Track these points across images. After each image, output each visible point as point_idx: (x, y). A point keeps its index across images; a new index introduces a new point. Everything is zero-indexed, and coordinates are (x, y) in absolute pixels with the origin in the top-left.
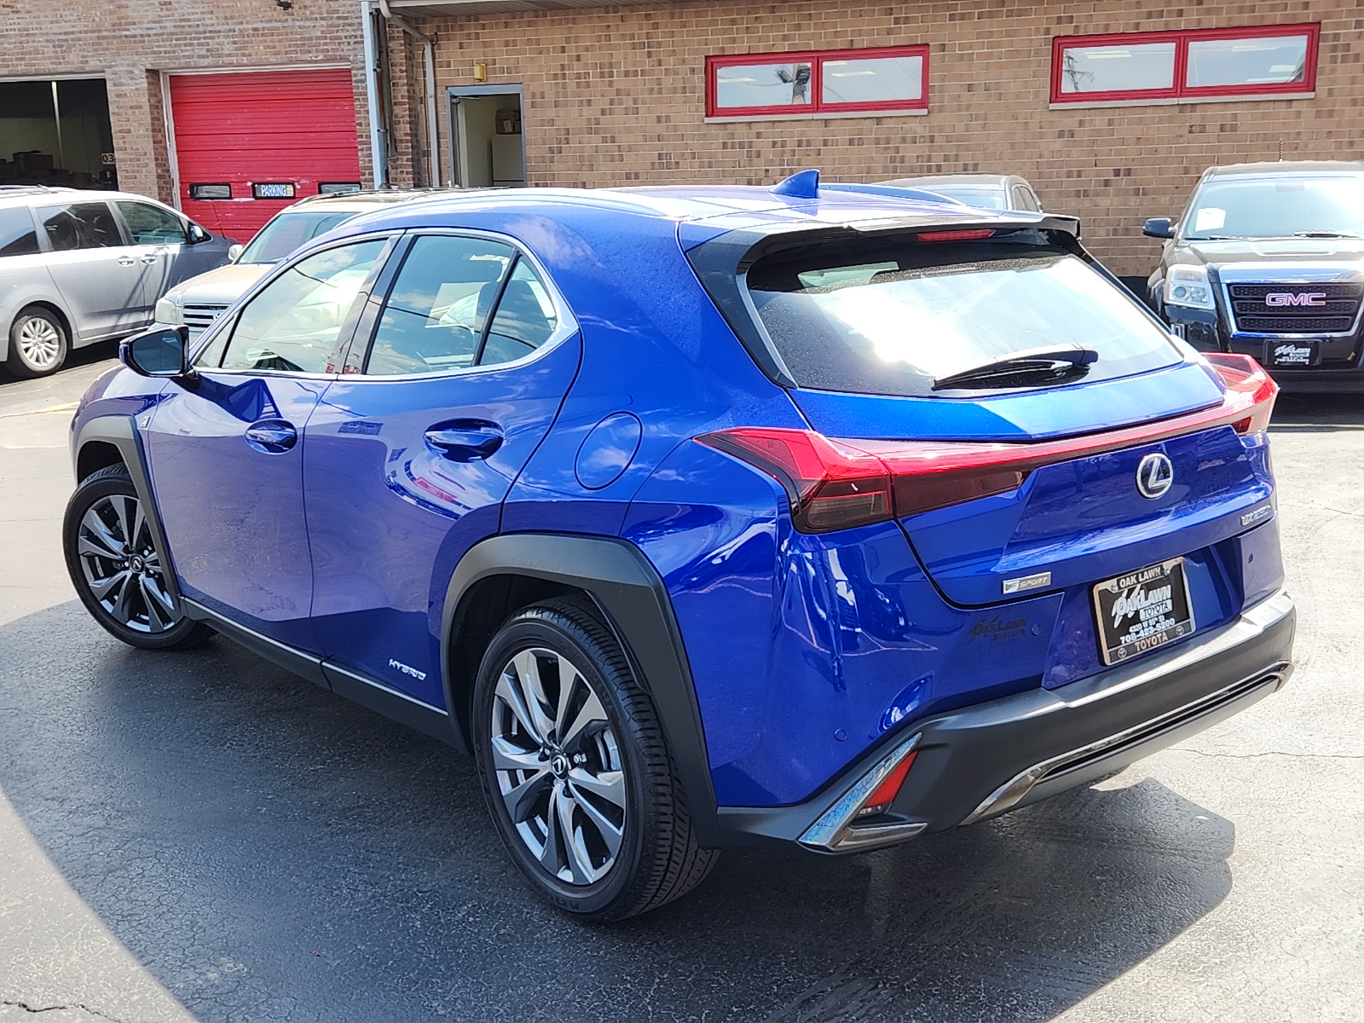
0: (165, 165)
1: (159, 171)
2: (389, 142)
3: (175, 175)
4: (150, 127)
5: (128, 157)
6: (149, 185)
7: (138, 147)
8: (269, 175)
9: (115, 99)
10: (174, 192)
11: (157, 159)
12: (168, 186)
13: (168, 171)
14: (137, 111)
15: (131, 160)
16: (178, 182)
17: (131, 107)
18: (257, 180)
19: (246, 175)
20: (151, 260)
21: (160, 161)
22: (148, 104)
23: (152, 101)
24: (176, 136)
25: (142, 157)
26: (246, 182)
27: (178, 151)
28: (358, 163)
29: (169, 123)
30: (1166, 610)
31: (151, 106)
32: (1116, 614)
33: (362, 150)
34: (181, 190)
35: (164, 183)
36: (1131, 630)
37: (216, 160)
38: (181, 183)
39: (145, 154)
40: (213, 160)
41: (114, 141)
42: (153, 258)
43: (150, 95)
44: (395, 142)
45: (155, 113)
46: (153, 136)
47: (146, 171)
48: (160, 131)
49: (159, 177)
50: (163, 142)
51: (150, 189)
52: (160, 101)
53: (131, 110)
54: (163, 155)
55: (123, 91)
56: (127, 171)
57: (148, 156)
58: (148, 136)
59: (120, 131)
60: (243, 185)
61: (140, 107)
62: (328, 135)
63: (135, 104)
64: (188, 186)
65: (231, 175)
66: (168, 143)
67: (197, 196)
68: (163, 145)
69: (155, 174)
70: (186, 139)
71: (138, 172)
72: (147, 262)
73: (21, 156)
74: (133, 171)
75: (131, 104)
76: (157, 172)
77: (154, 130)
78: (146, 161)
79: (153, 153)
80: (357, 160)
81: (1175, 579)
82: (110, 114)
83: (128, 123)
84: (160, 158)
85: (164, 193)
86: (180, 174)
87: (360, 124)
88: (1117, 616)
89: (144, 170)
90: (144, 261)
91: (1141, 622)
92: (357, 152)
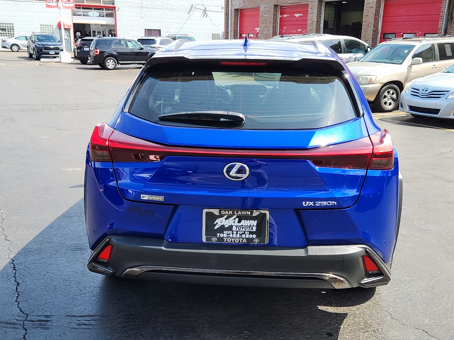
0: (377, 27)
1: (374, 29)
2: (449, 18)
3: (380, 30)
4: (374, 14)
5: (366, 24)
6: (370, 34)
7: (370, 21)
8: (409, 30)
9: (366, 5)
10: (378, 36)
11: (374, 25)
12: (377, 34)
13: (377, 29)
14: (372, 9)
15: (367, 25)
16: (380, 32)
17: (370, 8)
18: (405, 32)
19: (401, 30)
20: (350, 59)
21: (375, 26)
22: (375, 6)
23: (377, 5)
24: (383, 17)
25: (370, 24)
26: (401, 33)
27: (382, 22)
28: (438, 26)
29: (382, 12)
30: (252, 230)
31: (376, 7)
32: (217, 223)
33: (441, 21)
34: (381, 35)
35: (375, 33)
36: (225, 232)
37: (393, 25)
38: (381, 33)
39: (371, 23)
40: (392, 25)
41: (363, 19)
42: (351, 58)
43: (377, 3)
44: (452, 19)
45: (377, 9)
46: (375, 17)
47: (370, 29)
48: (378, 15)
49: (374, 31)
50: (378, 19)
51: (370, 35)
52: (380, 5)
53: (370, 9)
54: (377, 23)
55: (369, 2)
56: (365, 29)
57: (372, 24)
58: (373, 17)
59: (366, 16)
60: (400, 34)
61: (373, 7)
62: (432, 16)
63: (372, 6)
64: (383, 34)
65: (397, 31)
66: (380, 19)
67: (385, 38)
68: (378, 20)
69: (373, 30)
70: (386, 18)
71: (368, 29)
72: (349, 59)
73: (354, 24)
74: (366, 29)
75: (371, 6)
76: (373, 29)
77: (375, 15)
78: (371, 26)
79: (373, 23)
80: (438, 25)
81: (261, 219)
82: (364, 10)
83: (368, 13)
84: (375, 24)
85: (374, 36)
86: (382, 30)
87: (442, 12)
88: (218, 225)
89: (370, 28)
90: (347, 59)
91: (232, 231)
92: (439, 22)
